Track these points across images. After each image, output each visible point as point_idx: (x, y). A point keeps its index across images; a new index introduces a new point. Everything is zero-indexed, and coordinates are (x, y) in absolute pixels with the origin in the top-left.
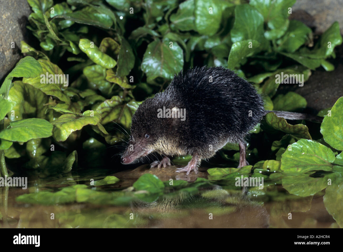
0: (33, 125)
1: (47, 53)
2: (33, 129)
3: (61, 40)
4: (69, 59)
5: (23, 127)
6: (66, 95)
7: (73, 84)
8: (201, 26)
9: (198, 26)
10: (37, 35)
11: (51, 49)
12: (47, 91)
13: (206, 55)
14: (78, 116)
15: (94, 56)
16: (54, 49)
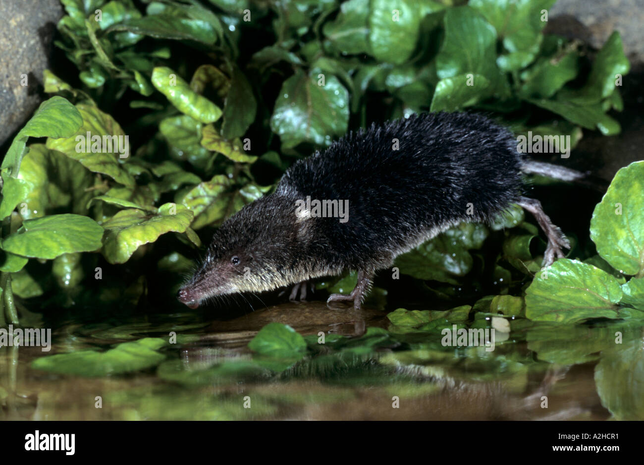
0: (67, 226)
1: (93, 92)
2: (67, 234)
3: (118, 68)
4: (134, 105)
5: (48, 230)
6: (126, 171)
7: (140, 151)
8: (380, 46)
9: (375, 45)
10: (74, 57)
11: (100, 84)
12: (92, 164)
13: (389, 101)
14: (149, 213)
15: (179, 99)
16: (106, 85)
